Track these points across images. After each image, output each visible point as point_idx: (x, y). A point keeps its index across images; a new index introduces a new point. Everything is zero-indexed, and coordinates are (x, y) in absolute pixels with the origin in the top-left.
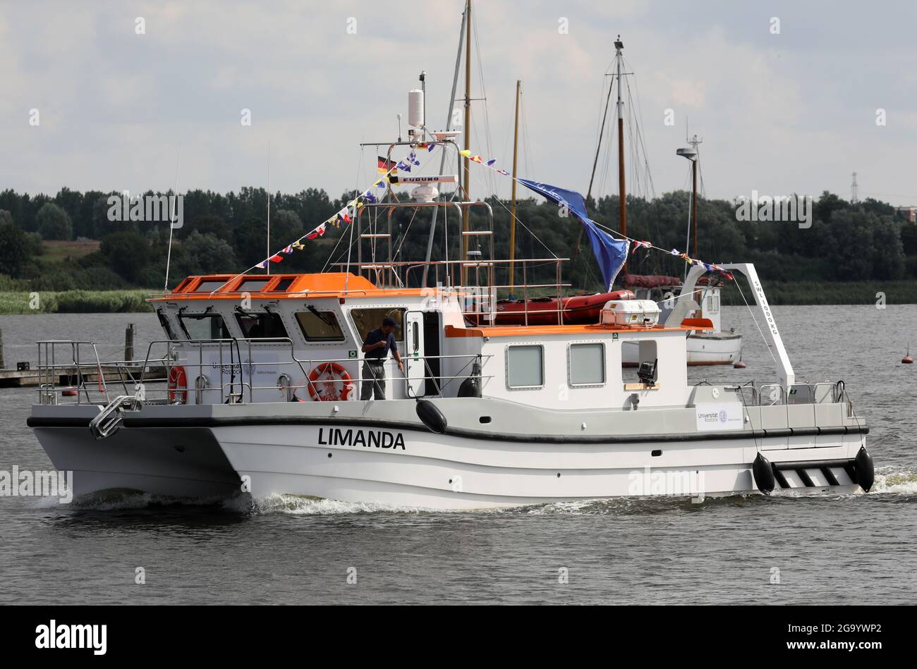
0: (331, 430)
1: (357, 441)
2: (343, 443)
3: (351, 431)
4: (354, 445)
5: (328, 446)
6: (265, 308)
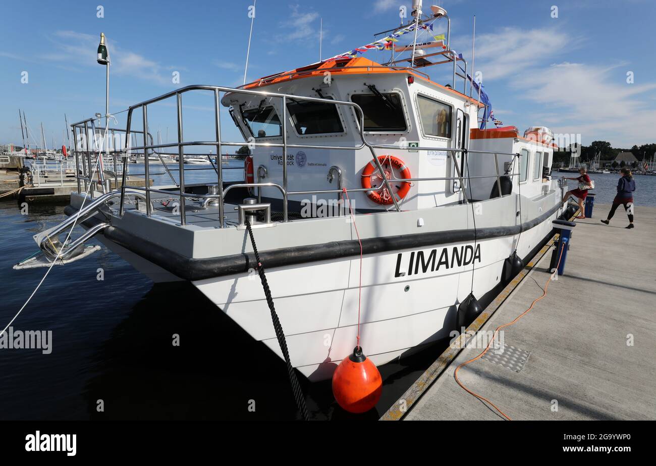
0: (413, 254)
1: (440, 263)
2: (425, 270)
3: (436, 250)
4: (437, 269)
5: (407, 277)
6: (317, 91)
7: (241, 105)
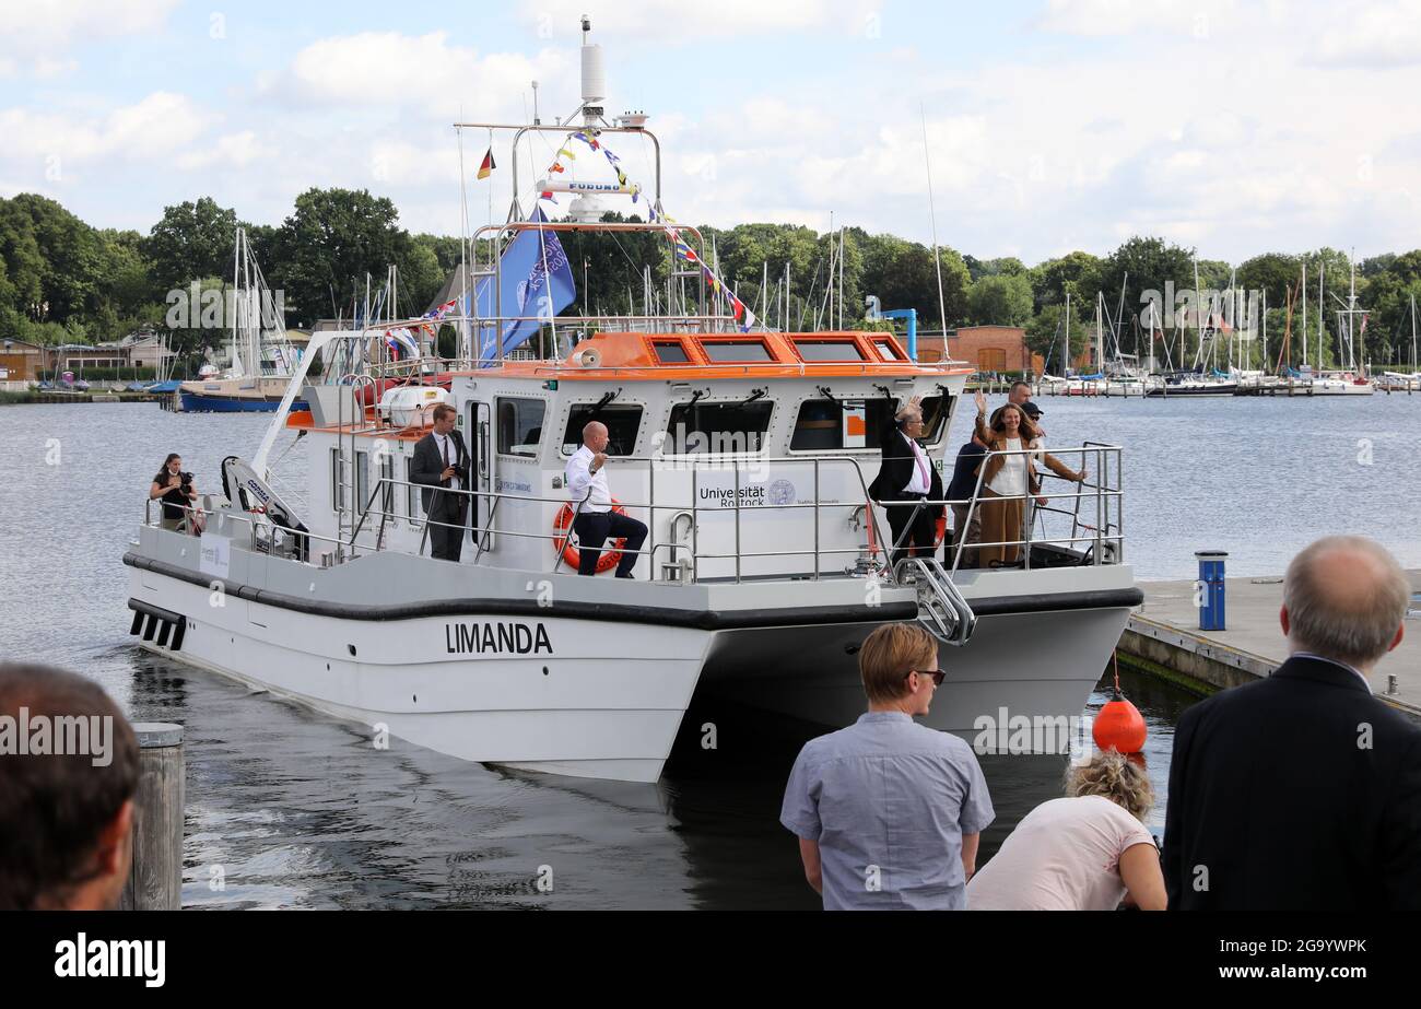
6: (880, 389)
7: (698, 394)
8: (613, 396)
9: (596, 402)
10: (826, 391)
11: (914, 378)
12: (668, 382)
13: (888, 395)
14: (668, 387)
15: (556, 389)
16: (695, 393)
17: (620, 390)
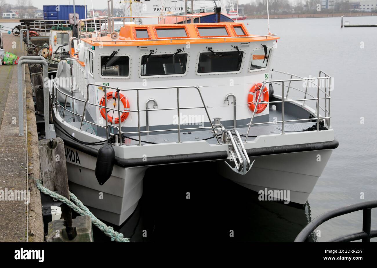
6: (235, 47)
7: (152, 51)
8: (116, 52)
9: (110, 55)
10: (210, 49)
11: (249, 42)
12: (138, 47)
13: (238, 50)
14: (138, 48)
15: (94, 49)
16: (151, 51)
17: (119, 50)
